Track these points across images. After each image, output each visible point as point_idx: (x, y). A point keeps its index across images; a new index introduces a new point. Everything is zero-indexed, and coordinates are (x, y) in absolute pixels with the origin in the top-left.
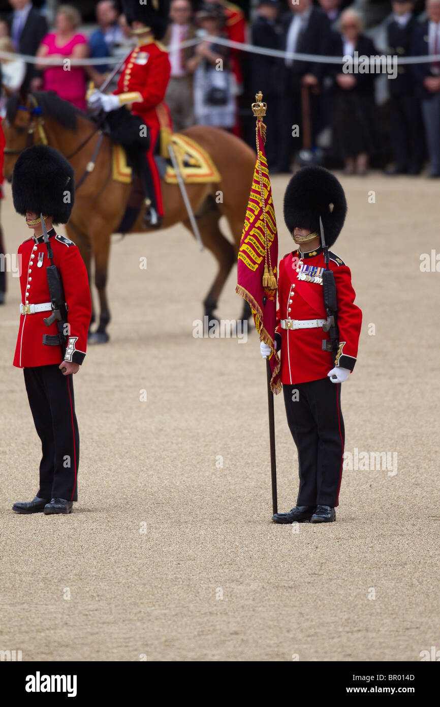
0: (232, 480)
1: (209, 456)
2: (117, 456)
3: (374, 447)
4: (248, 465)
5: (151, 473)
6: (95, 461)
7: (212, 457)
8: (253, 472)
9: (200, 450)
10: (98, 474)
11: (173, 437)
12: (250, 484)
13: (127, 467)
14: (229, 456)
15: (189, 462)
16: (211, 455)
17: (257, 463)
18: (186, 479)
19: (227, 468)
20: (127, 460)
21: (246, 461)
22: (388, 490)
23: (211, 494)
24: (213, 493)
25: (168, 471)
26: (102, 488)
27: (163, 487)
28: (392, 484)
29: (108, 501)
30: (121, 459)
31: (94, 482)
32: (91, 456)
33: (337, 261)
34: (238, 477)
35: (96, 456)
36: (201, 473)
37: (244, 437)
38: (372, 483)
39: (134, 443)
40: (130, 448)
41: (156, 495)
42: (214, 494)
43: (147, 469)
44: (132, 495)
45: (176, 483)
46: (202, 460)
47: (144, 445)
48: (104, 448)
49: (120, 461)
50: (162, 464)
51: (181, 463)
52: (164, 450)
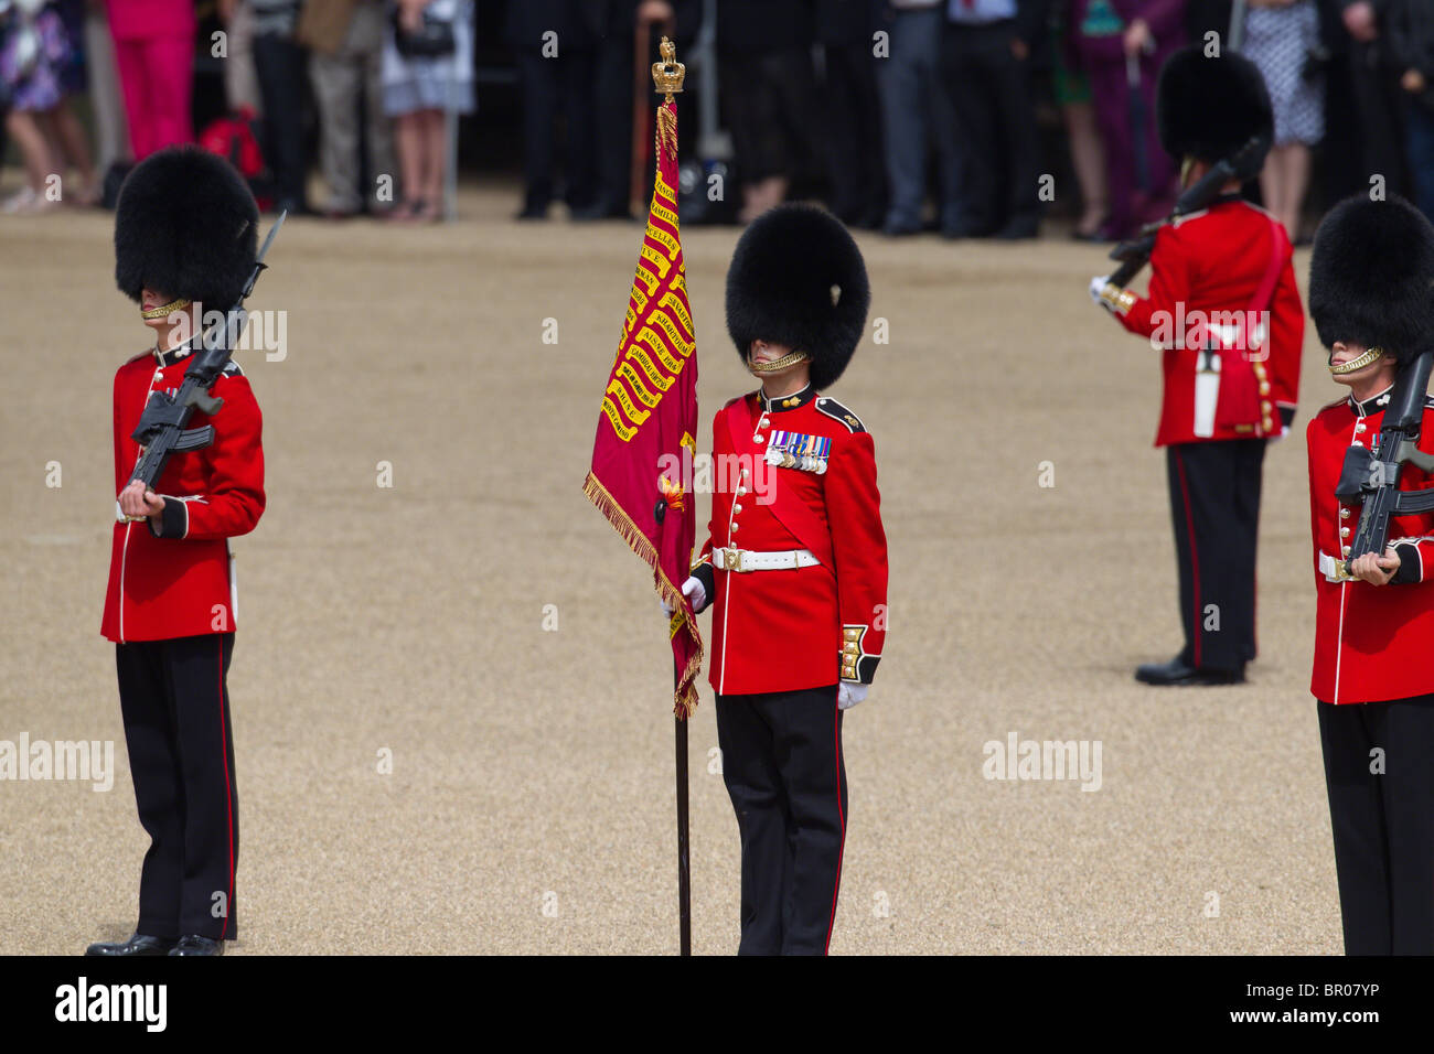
0: (580, 905)
1: (522, 850)
2: (315, 844)
3: (890, 840)
4: (610, 874)
5: (395, 884)
6: (269, 855)
7: (530, 851)
8: (623, 889)
9: (501, 836)
10: (277, 883)
11: (437, 804)
12: (621, 914)
13: (341, 870)
14: (567, 851)
15: (478, 862)
16: (528, 849)
17: (631, 869)
18: (476, 901)
19: (566, 877)
20: (340, 855)
21: (607, 862)
22: (932, 937)
23: (536, 935)
24: (540, 933)
25: (433, 881)
26: (290, 915)
27: (425, 918)
28: (941, 924)
29: (305, 945)
30: (325, 850)
31: (271, 901)
32: (257, 842)
33: (847, 421)
34: (591, 898)
35: (270, 843)
36: (508, 888)
37: (596, 808)
38: (895, 920)
39: (351, 817)
40: (341, 827)
41: (412, 934)
42: (543, 936)
43: (385, 875)
44: (357, 934)
45: (455, 908)
46: (507, 858)
47: (374, 821)
48: (286, 826)
49: (324, 855)
50: (420, 865)
51: (460, 863)
52: (420, 834)
